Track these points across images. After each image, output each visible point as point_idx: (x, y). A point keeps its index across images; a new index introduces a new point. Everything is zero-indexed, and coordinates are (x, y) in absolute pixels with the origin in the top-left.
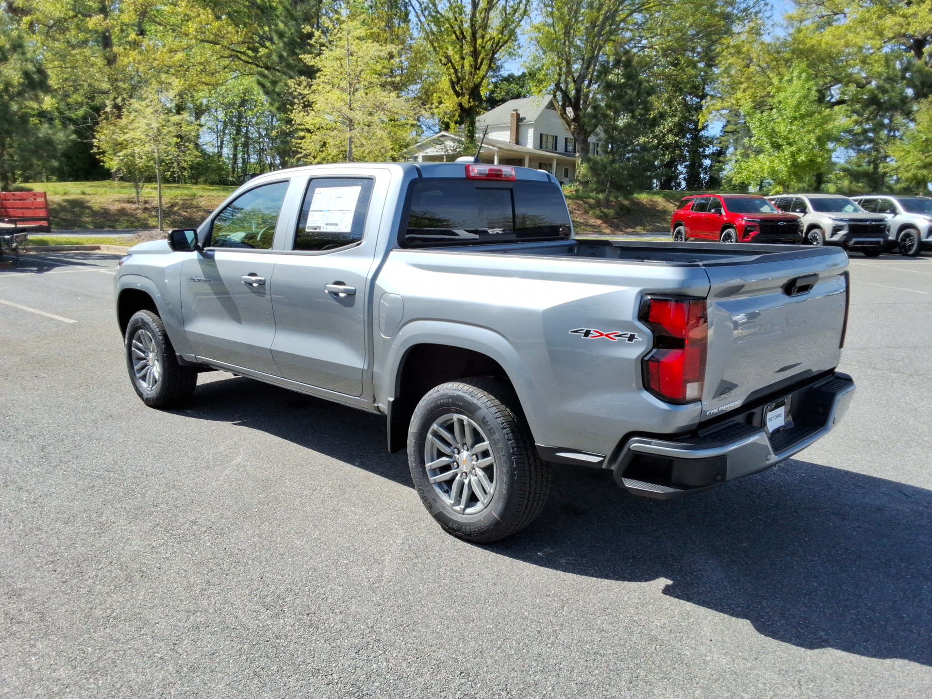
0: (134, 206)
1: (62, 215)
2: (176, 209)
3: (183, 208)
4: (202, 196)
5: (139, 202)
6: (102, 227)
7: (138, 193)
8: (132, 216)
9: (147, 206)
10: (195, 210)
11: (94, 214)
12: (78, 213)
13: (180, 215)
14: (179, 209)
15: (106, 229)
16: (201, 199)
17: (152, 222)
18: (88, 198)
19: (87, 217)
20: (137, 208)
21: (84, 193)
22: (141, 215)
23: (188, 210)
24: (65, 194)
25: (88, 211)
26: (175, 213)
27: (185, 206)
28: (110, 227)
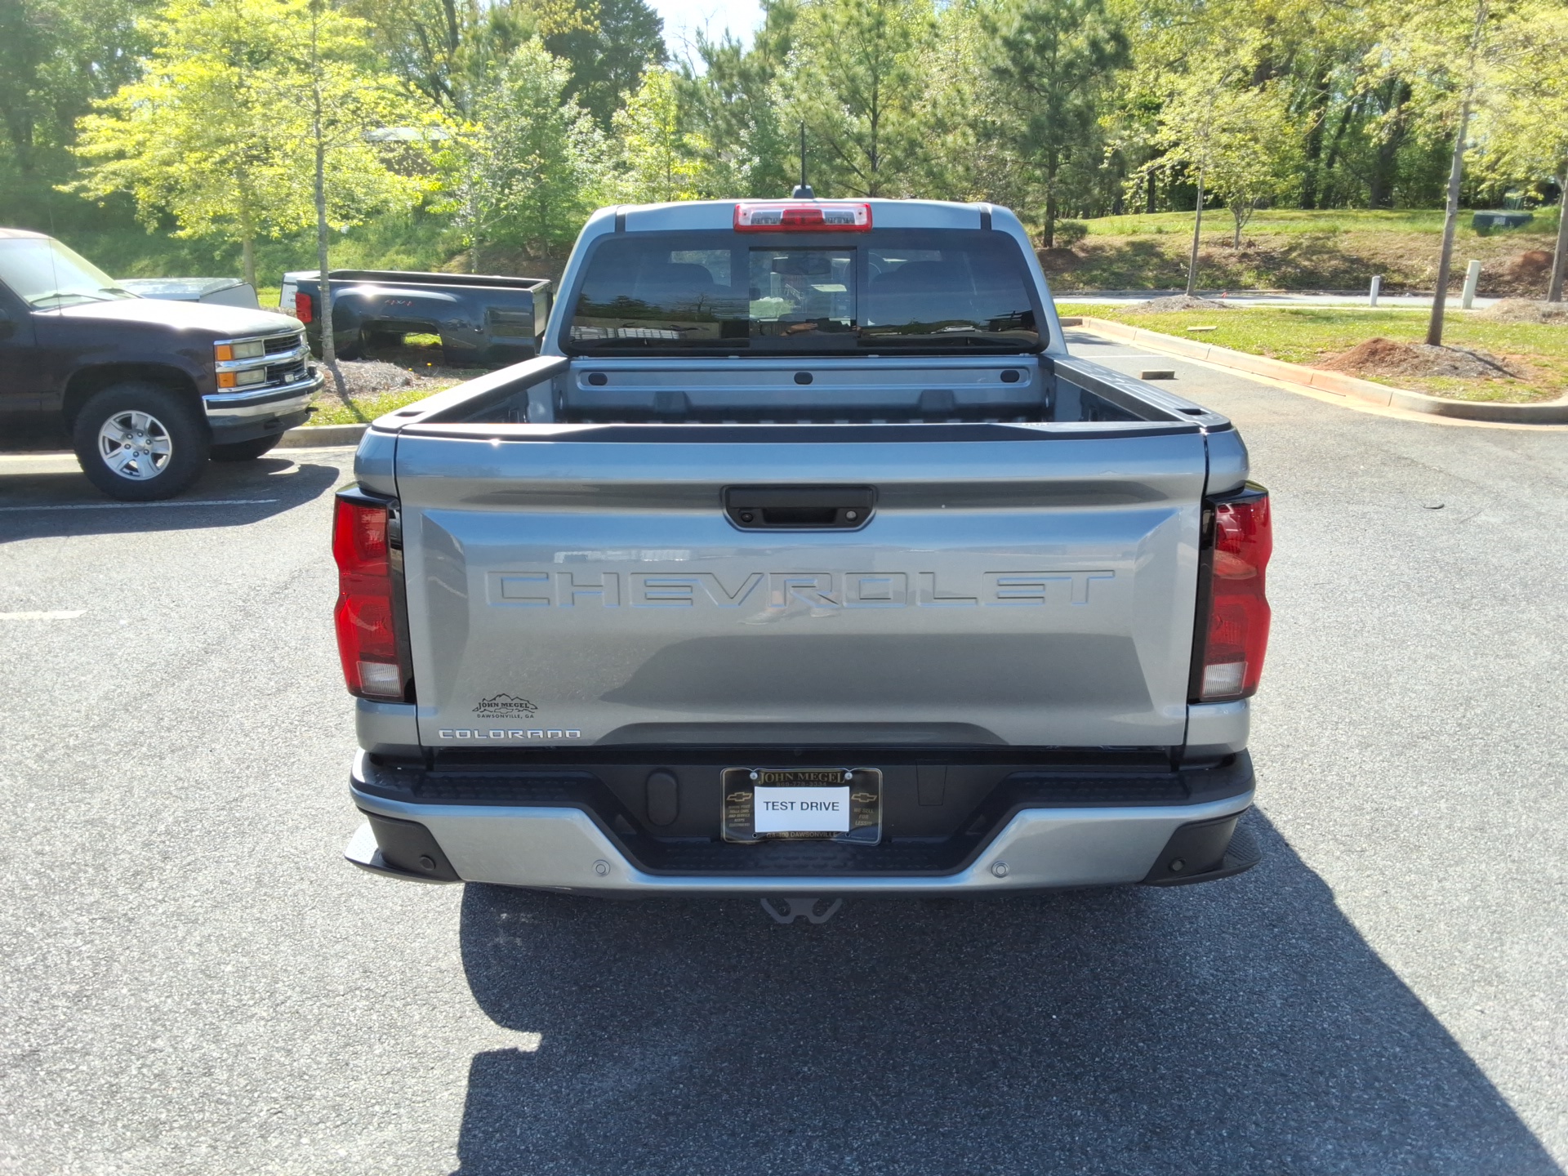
0: (1228, 251)
1: (1115, 268)
2: (1294, 254)
3: (1306, 253)
4: (1347, 232)
5: (1238, 243)
6: (1167, 287)
7: (1239, 228)
8: (1219, 267)
9: (1250, 251)
10: (1326, 256)
11: (1165, 264)
12: (1141, 263)
13: (1297, 266)
14: (1300, 255)
15: (1171, 290)
16: (1345, 237)
17: (1247, 278)
18: (1163, 238)
19: (1151, 271)
20: (1231, 255)
21: (1160, 231)
22: (1234, 266)
23: (1314, 258)
24: (1134, 232)
25: (1155, 260)
26: (1289, 263)
27: (1311, 251)
28: (1177, 286)
